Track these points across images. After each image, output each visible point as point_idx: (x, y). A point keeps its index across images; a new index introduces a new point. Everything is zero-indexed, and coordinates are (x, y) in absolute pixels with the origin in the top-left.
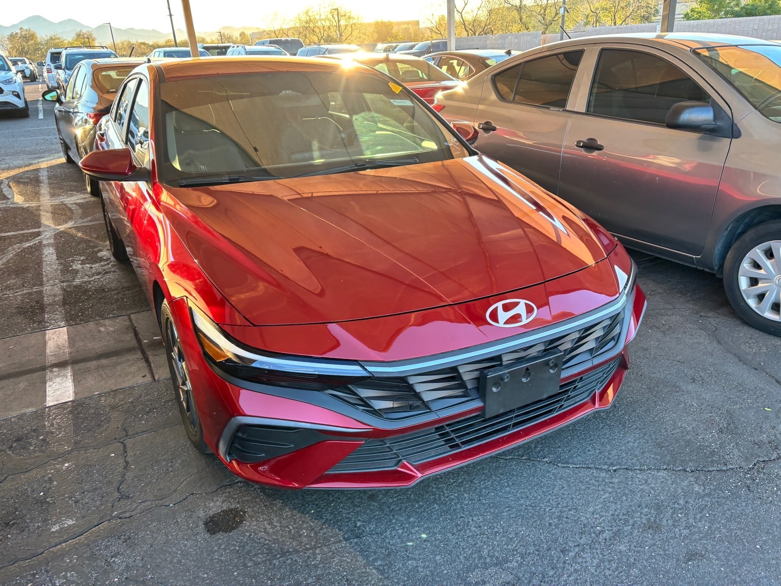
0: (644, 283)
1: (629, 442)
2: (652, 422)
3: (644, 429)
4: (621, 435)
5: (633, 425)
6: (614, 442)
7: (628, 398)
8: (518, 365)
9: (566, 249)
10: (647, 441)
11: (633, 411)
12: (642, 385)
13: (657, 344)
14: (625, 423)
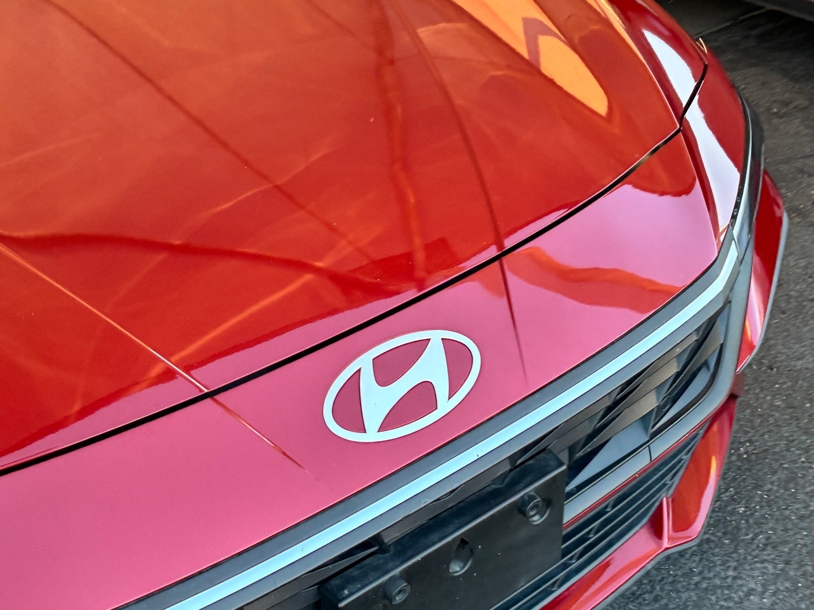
0: (763, 84)
1: (750, 592)
2: (802, 518)
3: (786, 542)
4: (731, 573)
5: (757, 535)
6: (713, 598)
7: (743, 444)
8: (434, 537)
9: (551, 82)
10: (795, 582)
11: (757, 487)
12: (774, 397)
13: (803, 263)
14: (738, 528)
